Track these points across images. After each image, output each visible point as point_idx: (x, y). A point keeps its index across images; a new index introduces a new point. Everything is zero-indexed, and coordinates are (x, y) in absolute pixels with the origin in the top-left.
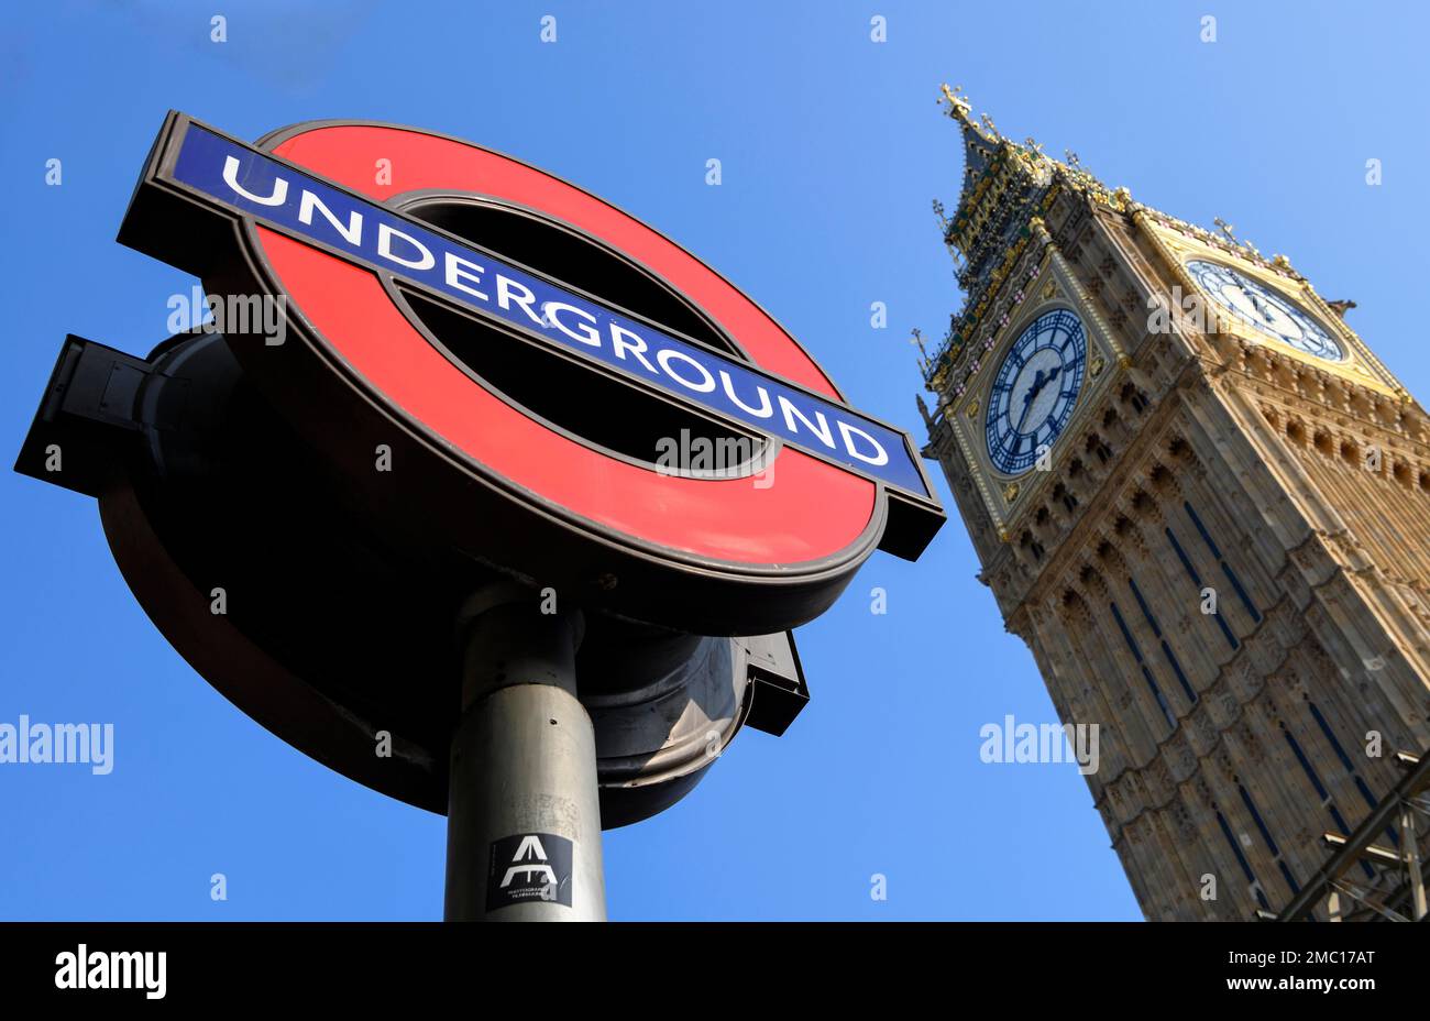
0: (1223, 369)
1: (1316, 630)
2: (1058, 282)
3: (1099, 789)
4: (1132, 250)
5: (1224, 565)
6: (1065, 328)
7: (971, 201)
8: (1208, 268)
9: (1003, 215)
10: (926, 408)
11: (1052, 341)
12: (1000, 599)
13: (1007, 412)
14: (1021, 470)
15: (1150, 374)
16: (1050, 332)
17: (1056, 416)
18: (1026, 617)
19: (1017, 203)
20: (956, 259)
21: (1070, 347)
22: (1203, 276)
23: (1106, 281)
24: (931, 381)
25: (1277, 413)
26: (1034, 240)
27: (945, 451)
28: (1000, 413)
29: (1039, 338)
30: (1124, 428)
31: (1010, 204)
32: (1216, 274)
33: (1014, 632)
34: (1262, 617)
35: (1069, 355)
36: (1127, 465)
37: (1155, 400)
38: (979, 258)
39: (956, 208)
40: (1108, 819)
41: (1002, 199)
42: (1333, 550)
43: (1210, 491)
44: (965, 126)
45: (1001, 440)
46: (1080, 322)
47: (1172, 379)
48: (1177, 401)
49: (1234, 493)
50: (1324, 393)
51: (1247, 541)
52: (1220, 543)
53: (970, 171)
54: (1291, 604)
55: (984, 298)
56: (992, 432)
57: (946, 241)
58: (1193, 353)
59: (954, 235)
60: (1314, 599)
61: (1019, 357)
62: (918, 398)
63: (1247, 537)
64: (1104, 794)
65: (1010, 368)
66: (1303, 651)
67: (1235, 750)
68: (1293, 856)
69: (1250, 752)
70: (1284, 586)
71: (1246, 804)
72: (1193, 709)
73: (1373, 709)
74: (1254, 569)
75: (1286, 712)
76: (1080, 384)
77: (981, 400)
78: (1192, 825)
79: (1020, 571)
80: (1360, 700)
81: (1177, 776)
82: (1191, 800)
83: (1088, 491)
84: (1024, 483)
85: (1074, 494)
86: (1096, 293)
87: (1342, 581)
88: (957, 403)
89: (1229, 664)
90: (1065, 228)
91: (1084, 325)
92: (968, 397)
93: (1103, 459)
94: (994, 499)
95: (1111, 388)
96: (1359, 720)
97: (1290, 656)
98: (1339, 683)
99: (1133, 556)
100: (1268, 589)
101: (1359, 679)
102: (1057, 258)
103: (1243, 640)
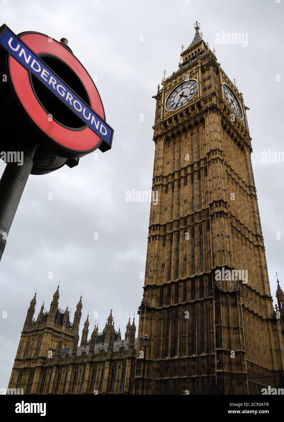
0: (219, 110)
1: (208, 167)
2: (198, 76)
3: (155, 177)
5: (199, 147)
6: (194, 86)
7: (190, 50)
8: (227, 88)
9: (195, 56)
10: (159, 88)
11: (190, 87)
12: (155, 133)
14: (171, 110)
15: (205, 104)
16: (191, 85)
17: (184, 103)
18: (158, 139)
21: (193, 90)
22: (225, 89)
23: (207, 80)
24: (163, 83)
25: (224, 123)
26: (198, 64)
27: (158, 98)
28: (173, 97)
29: (188, 85)
30: (195, 112)
31: (197, 54)
32: (228, 90)
33: (154, 141)
34: (200, 160)
35: (192, 92)
36: (191, 119)
37: (203, 109)
38: (185, 62)
40: (154, 183)
41: (196, 52)
42: (219, 154)
43: (204, 131)
45: (170, 102)
46: (198, 86)
47: (209, 107)
48: (207, 112)
49: (208, 134)
50: (234, 124)
51: (205, 145)
52: (201, 143)
54: (206, 160)
55: (182, 71)
56: (170, 100)
57: (181, 55)
58: (215, 104)
59: (183, 55)
60: (211, 161)
61: (182, 87)
62: (159, 85)
63: (206, 144)
64: (155, 179)
65: (179, 88)
66: (203, 169)
67: (182, 181)
68: (182, 203)
69: (185, 183)
70: (207, 156)
71: (179, 191)
72: (179, 170)
73: (209, 185)
74: (204, 150)
75: (195, 178)
76: (191, 99)
77: (171, 92)
78: (168, 191)
79: (161, 130)
80: (208, 182)
81: (170, 181)
82: (170, 186)
83: (181, 121)
84: (171, 113)
85: (179, 120)
86: (204, 82)
87: (217, 160)
88: (166, 90)
89: (190, 165)
90: (205, 65)
91: (198, 88)
92: (168, 90)
93: (188, 116)
94: (163, 113)
95: (197, 102)
96: (206, 186)
97: (201, 169)
98: (207, 177)
99: (183, 137)
100: (204, 155)
101: (210, 179)
102: (200, 71)
103: (194, 162)
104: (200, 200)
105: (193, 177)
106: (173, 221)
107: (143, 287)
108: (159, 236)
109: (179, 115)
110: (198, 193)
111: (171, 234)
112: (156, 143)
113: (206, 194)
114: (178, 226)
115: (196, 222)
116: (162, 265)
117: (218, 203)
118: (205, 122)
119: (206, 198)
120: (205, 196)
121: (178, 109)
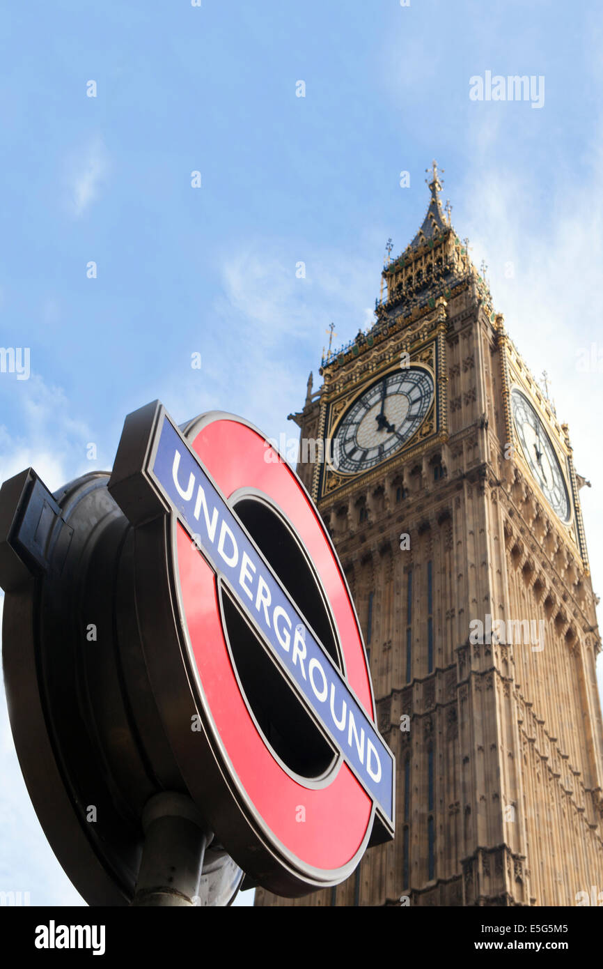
0: (499, 484)
1: (459, 703)
2: (434, 354)
4: (487, 362)
5: (430, 620)
6: (422, 389)
7: (411, 255)
8: (523, 404)
9: (425, 280)
10: (312, 385)
11: (409, 392)
13: (358, 424)
14: (347, 471)
15: (454, 457)
16: (411, 385)
17: (387, 447)
19: (438, 279)
20: (382, 290)
21: (417, 405)
22: (518, 408)
23: (461, 373)
24: (325, 368)
25: (512, 534)
26: (434, 312)
27: (308, 424)
28: (354, 421)
29: (404, 384)
30: (421, 485)
31: (433, 275)
32: (525, 412)
34: (433, 672)
35: (415, 409)
36: (410, 511)
37: (449, 478)
38: (396, 300)
39: (400, 255)
43: (448, 563)
44: (434, 199)
45: (345, 441)
46: (433, 392)
47: (465, 470)
48: (460, 488)
49: (461, 575)
50: (545, 538)
51: (450, 615)
52: (437, 604)
53: (421, 234)
54: (454, 675)
55: (385, 332)
56: (343, 431)
57: (383, 273)
58: (486, 461)
59: (389, 273)
60: (468, 681)
61: (385, 389)
62: (311, 375)
63: (453, 610)
65: (376, 393)
66: (444, 711)
70: (456, 660)
73: (464, 778)
74: (446, 635)
75: (414, 747)
76: (410, 434)
77: (348, 404)
80: (459, 767)
83: (378, 514)
84: (345, 480)
85: (369, 510)
86: (452, 377)
87: (491, 679)
88: (333, 396)
89: (398, 692)
90: (456, 318)
91: (433, 396)
92: (340, 396)
93: (398, 498)
94: (320, 481)
95: (428, 450)
96: (452, 780)
97: (435, 710)
98: (454, 747)
99: (381, 578)
100: (446, 655)
101: (467, 752)
102: (442, 337)
103: (415, 680)
104: (432, 840)
109: (372, 491)
110: (425, 810)
113: (451, 814)
117: (492, 859)
118: (454, 525)
119: (453, 833)
120: (449, 826)
121: (367, 467)
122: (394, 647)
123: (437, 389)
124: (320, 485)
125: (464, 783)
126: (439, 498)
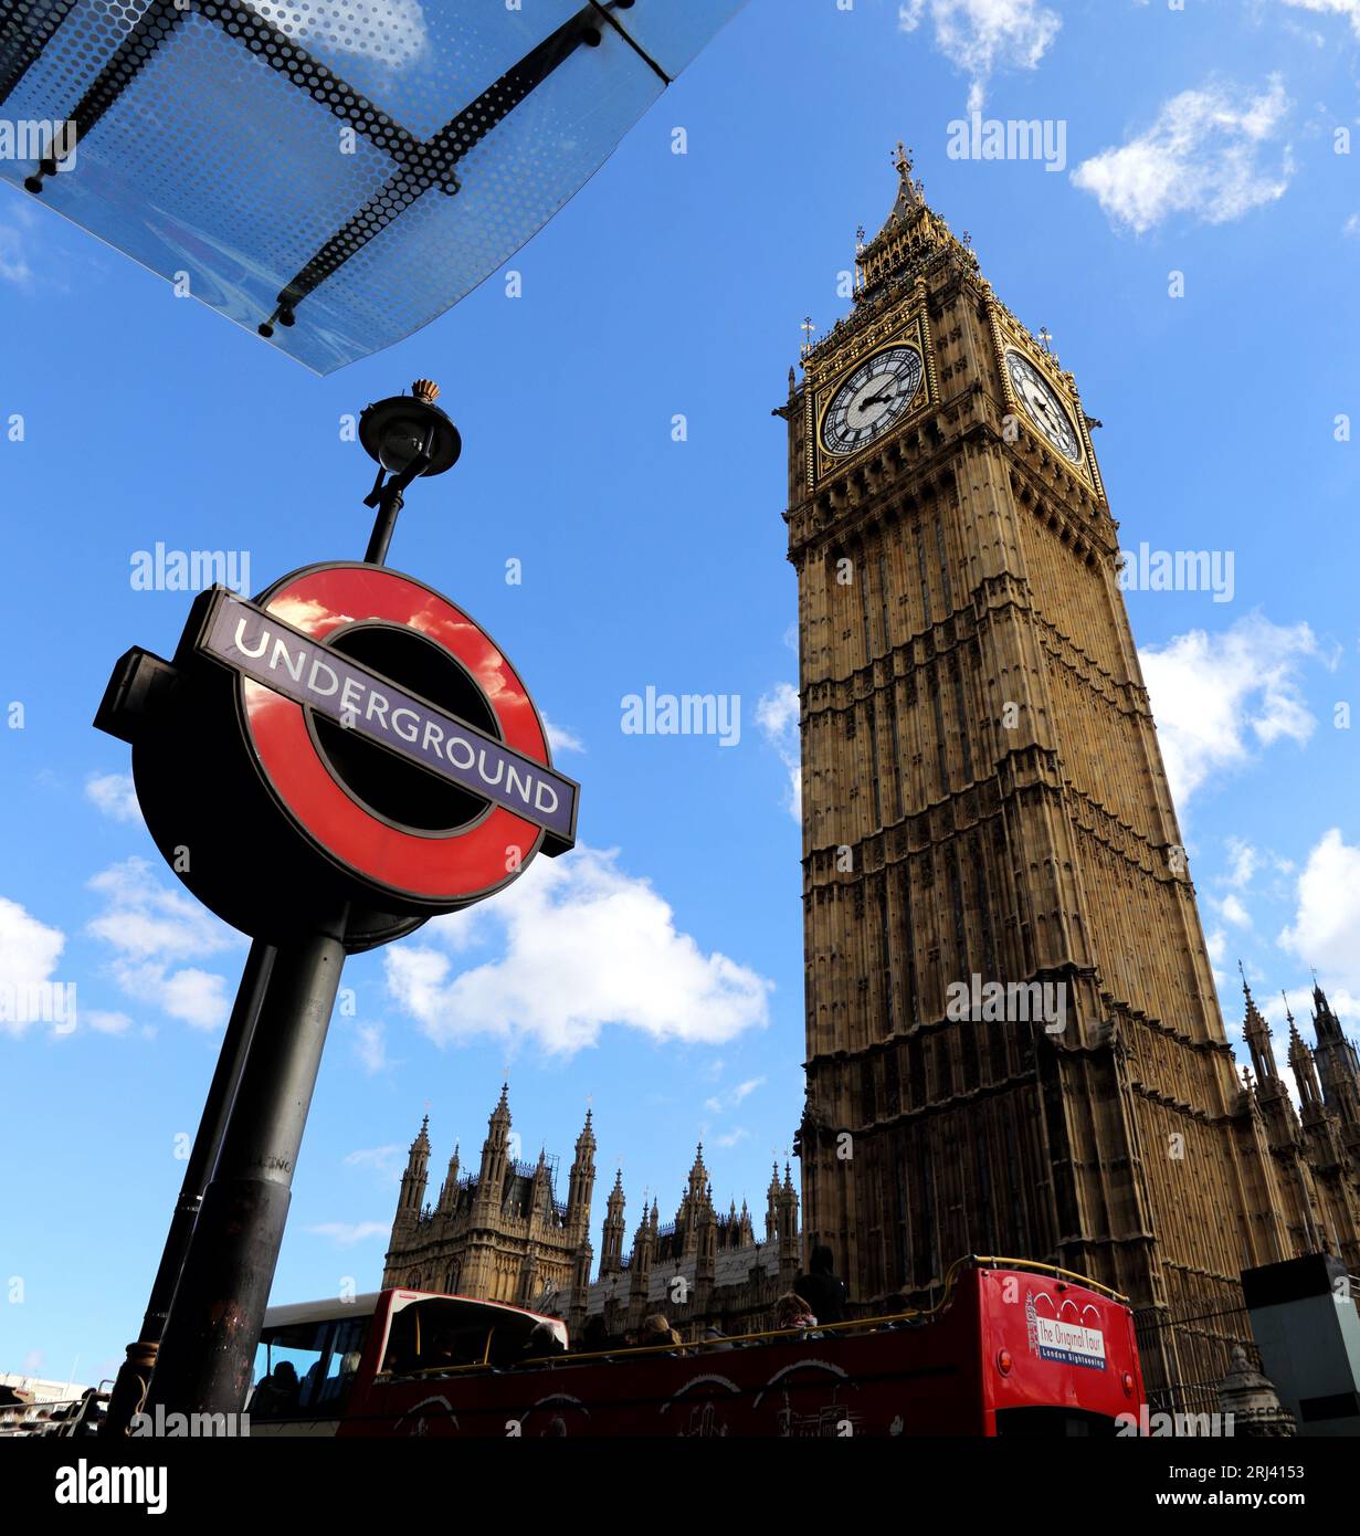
0: (1000, 438)
1: (979, 637)
2: (918, 330)
3: (805, 686)
4: (975, 329)
5: (944, 571)
6: (910, 364)
7: (885, 239)
8: (1020, 363)
9: (903, 261)
11: (897, 370)
12: (792, 536)
13: (847, 407)
14: (841, 452)
15: (950, 422)
16: (898, 363)
17: (879, 424)
18: (804, 554)
19: (915, 257)
20: (858, 278)
21: (907, 380)
22: (1013, 367)
23: (950, 344)
24: (805, 361)
25: (1019, 482)
26: (914, 291)
27: (794, 416)
28: (842, 406)
29: (889, 363)
30: (919, 453)
31: (910, 255)
32: (1024, 370)
33: (792, 562)
34: (952, 615)
35: (905, 385)
36: (911, 478)
37: (947, 442)
38: (874, 285)
40: (804, 707)
41: (905, 249)
42: (1012, 589)
43: (956, 518)
44: (904, 180)
45: (836, 426)
46: (921, 366)
47: (964, 433)
48: (960, 449)
49: (970, 527)
50: (1055, 480)
51: (963, 563)
52: (949, 555)
53: (893, 217)
54: (973, 613)
55: (865, 317)
56: (831, 418)
57: (857, 261)
58: (984, 420)
59: (863, 260)
60: (987, 617)
61: (871, 371)
63: (965, 559)
64: (807, 692)
65: (861, 377)
66: (966, 646)
67: (900, 692)
68: (906, 768)
69: (908, 697)
70: (973, 601)
71: (892, 728)
72: (886, 656)
73: (991, 697)
74: (961, 581)
75: (940, 679)
76: (903, 409)
77: (834, 391)
78: (854, 729)
79: (812, 522)
80: (986, 689)
81: (858, 695)
82: (860, 713)
83: (878, 486)
84: (839, 462)
85: (869, 484)
86: (940, 349)
87: (1009, 611)
88: (816, 386)
89: (919, 636)
90: (938, 293)
91: (922, 369)
92: (825, 384)
93: (897, 468)
94: (815, 465)
95: (922, 421)
96: (980, 701)
97: (958, 646)
98: (979, 674)
99: (890, 542)
100: (963, 599)
101: (991, 677)
102: (925, 313)
103: (935, 624)
104: (966, 751)
105: (935, 675)
106: (880, 830)
107: (803, 1066)
108: (841, 887)
109: (870, 466)
110: (957, 729)
111: (880, 878)
112: (800, 570)
113: (982, 729)
114: (900, 846)
115: (958, 827)
116: (860, 983)
117: (1024, 758)
118: (958, 484)
119: (985, 743)
120: (981, 738)
121: (861, 446)
122: (910, 598)
123: (926, 363)
124: (815, 469)
125: (991, 702)
126: (939, 462)
